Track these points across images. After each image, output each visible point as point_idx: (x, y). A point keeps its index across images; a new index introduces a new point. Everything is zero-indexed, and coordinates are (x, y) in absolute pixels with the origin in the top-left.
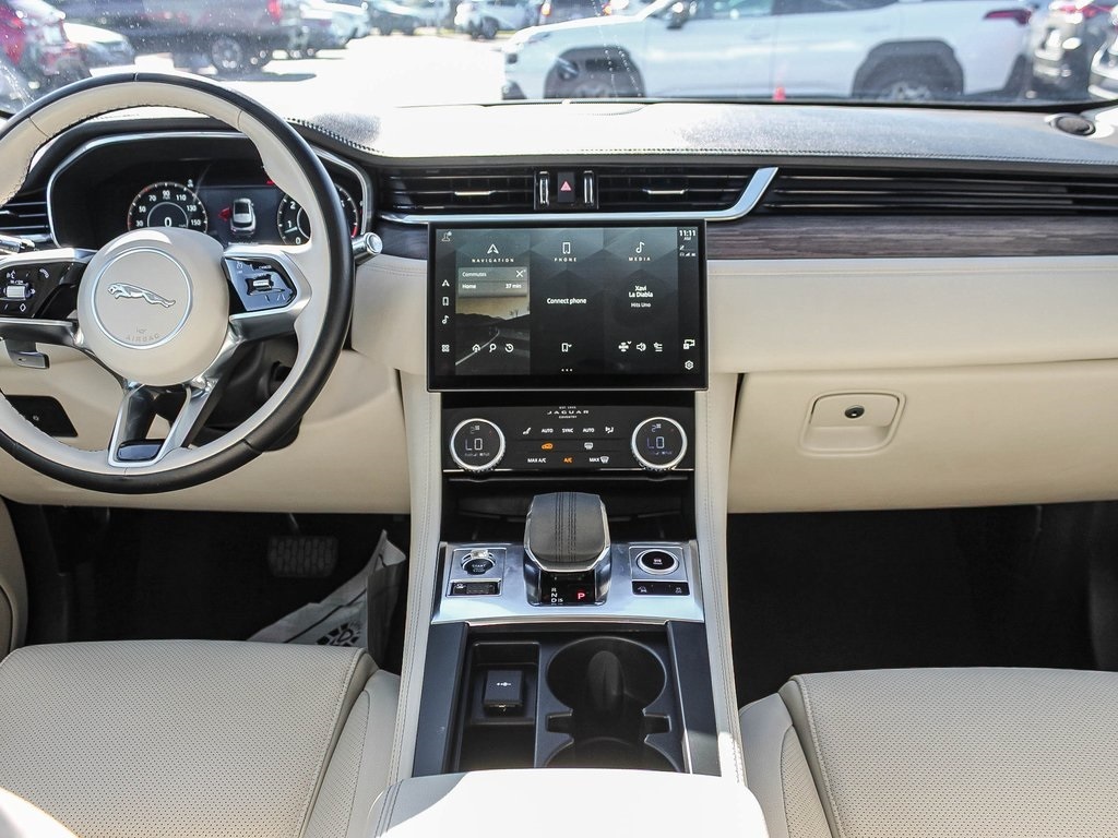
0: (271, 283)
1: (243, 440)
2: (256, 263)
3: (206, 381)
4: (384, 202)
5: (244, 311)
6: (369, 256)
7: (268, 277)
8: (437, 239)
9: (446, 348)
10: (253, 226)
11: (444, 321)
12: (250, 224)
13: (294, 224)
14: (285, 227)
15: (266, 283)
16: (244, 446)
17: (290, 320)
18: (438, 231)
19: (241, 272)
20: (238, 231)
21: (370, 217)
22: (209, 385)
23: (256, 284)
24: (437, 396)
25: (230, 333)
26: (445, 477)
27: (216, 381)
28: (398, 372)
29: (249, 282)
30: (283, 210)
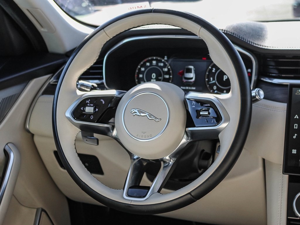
0: (209, 113)
1: (189, 193)
2: (201, 102)
3: (170, 159)
4: (263, 72)
5: (194, 126)
6: (257, 100)
7: (208, 110)
8: (293, 93)
9: (294, 151)
10: (193, 80)
11: (294, 137)
12: (192, 78)
13: (214, 79)
14: (209, 81)
15: (206, 113)
16: (189, 196)
17: (217, 133)
18: (294, 89)
19: (194, 106)
20: (186, 82)
21: (256, 79)
22: (172, 161)
23: (201, 113)
24: (286, 177)
25: (185, 136)
26: (288, 221)
27: (175, 159)
28: (264, 160)
29: (198, 112)
30: (209, 72)
